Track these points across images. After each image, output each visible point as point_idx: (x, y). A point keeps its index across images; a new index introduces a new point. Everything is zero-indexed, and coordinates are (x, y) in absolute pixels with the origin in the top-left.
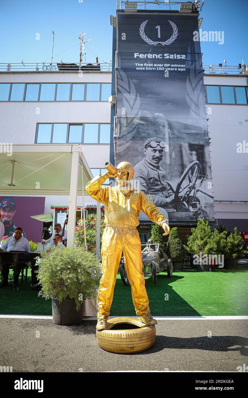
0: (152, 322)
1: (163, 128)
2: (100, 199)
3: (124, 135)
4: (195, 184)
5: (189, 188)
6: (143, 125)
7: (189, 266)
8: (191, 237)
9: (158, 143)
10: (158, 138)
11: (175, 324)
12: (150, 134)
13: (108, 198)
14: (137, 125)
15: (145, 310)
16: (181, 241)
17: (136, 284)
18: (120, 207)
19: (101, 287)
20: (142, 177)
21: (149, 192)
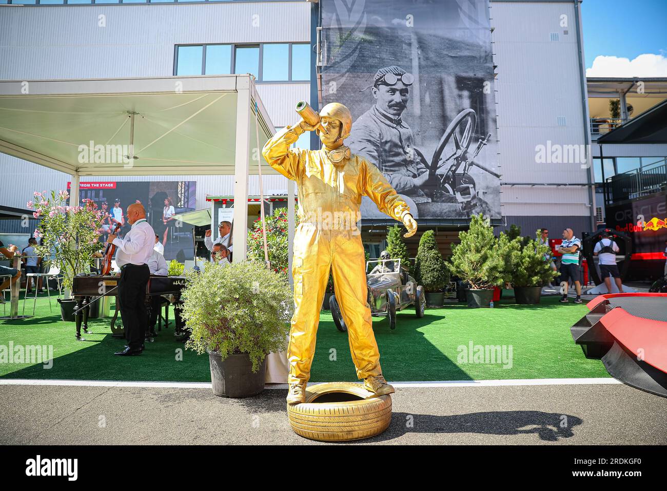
0: (386, 389)
1: (409, 48)
2: (289, 172)
3: (335, 64)
4: (466, 152)
5: (457, 158)
6: (370, 42)
7: (455, 299)
8: (459, 247)
9: (400, 77)
10: (398, 67)
11: (427, 394)
12: (385, 60)
13: (304, 171)
14: (360, 43)
15: (373, 369)
16: (439, 255)
17: (355, 324)
18: (325, 185)
19: (294, 330)
20: (369, 141)
21: (384, 168)
